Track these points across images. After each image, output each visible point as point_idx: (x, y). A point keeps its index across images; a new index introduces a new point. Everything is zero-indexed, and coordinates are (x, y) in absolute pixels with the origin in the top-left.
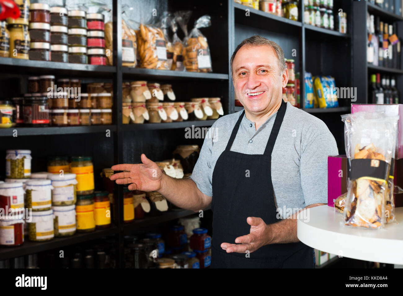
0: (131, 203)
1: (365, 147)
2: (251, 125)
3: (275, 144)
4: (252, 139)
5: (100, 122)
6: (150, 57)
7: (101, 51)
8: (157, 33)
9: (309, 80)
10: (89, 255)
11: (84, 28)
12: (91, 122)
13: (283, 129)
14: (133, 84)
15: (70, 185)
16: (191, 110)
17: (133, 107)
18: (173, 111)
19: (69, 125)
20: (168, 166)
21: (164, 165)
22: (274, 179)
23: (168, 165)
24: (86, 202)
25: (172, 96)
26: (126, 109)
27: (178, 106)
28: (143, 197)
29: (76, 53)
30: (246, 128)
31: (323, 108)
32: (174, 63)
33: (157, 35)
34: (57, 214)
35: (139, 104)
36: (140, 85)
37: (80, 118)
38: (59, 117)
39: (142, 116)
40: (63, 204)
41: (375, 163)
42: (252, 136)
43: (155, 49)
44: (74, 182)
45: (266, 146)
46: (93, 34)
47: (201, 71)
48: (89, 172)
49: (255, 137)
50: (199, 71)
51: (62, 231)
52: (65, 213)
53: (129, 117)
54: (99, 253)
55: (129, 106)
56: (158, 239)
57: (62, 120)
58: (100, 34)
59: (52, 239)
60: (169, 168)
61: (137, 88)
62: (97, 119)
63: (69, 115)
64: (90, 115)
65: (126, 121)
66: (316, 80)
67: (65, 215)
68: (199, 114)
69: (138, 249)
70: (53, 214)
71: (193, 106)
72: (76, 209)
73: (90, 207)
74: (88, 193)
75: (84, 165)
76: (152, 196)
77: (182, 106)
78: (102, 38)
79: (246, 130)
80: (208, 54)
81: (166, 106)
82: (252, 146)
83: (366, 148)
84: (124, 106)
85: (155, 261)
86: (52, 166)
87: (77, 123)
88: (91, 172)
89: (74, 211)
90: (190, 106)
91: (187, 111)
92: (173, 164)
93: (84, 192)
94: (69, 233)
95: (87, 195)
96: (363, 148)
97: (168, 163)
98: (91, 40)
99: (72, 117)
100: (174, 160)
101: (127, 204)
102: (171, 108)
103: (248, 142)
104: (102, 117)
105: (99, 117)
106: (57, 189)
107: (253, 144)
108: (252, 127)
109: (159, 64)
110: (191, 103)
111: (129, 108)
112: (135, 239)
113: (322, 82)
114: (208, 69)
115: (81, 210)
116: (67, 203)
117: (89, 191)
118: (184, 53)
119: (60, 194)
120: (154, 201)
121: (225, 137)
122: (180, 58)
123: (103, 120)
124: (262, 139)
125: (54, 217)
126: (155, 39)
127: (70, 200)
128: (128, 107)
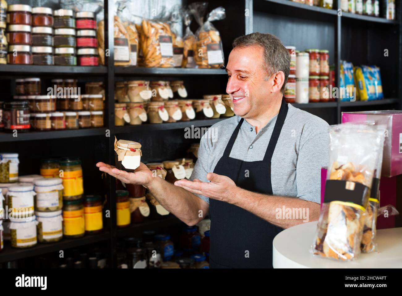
0: (127, 208)
1: (342, 166)
2: (251, 129)
3: (275, 149)
4: (252, 144)
5: (90, 125)
6: (153, 54)
7: (92, 51)
8: (162, 29)
9: (349, 71)
10: (79, 260)
11: (72, 28)
12: (79, 125)
13: (284, 132)
14: (130, 84)
15: (54, 191)
16: (200, 109)
17: (128, 108)
18: (176, 110)
19: (53, 129)
20: (178, 167)
21: (173, 165)
22: (274, 186)
23: (177, 165)
24: (74, 208)
25: (183, 92)
26: (120, 111)
27: (185, 105)
28: (142, 201)
29: (64, 54)
30: (246, 132)
31: (364, 101)
32: (185, 59)
33: (160, 31)
34: (41, 220)
35: (135, 105)
36: (137, 85)
37: (66, 121)
38: (42, 121)
39: (138, 117)
40: (47, 210)
41: (350, 186)
42: (252, 142)
43: (159, 45)
44: (61, 187)
45: (265, 151)
46: (83, 33)
47: (212, 67)
48: (77, 177)
49: (256, 142)
50: (210, 67)
51: (46, 237)
52: (49, 219)
53: (123, 119)
54: (91, 259)
55: (124, 107)
56: (167, 241)
57: (45, 124)
58: (91, 33)
59: (34, 246)
60: (178, 168)
61: (133, 88)
62: (85, 122)
63: (52, 119)
64: (77, 118)
65: (119, 123)
66: (357, 71)
67: (49, 221)
68: (209, 113)
69: (135, 254)
70: (36, 219)
71: (202, 104)
72: (62, 214)
73: (78, 213)
74: (75, 198)
75: (72, 170)
76: (153, 199)
77: (188, 104)
78: (93, 37)
79: (246, 135)
80: (221, 49)
81: (169, 105)
82: (252, 152)
83: (344, 168)
84: (118, 108)
85: (155, 266)
86: (43, 168)
87: (63, 127)
88: (79, 177)
89: (61, 217)
90: (200, 104)
91: (195, 109)
92: (183, 164)
93: (72, 197)
94: (54, 239)
95: (75, 200)
96: (340, 168)
97: (177, 163)
98: (80, 40)
99: (56, 121)
100: (184, 160)
101: (122, 209)
102: (174, 108)
103: (248, 147)
104: (92, 120)
105: (87, 120)
106: (41, 195)
107: (253, 149)
108: (253, 131)
109: (163, 61)
110: (200, 101)
111: (124, 109)
112: (139, 242)
113: (363, 72)
114: (219, 64)
115: (69, 216)
116: (51, 209)
117: (77, 196)
118: (195, 47)
119: (43, 200)
120: (155, 204)
121: (223, 141)
122: (191, 53)
123: (93, 122)
124: (262, 144)
125: (37, 223)
126: (159, 35)
127: (54, 206)
128: (122, 109)
